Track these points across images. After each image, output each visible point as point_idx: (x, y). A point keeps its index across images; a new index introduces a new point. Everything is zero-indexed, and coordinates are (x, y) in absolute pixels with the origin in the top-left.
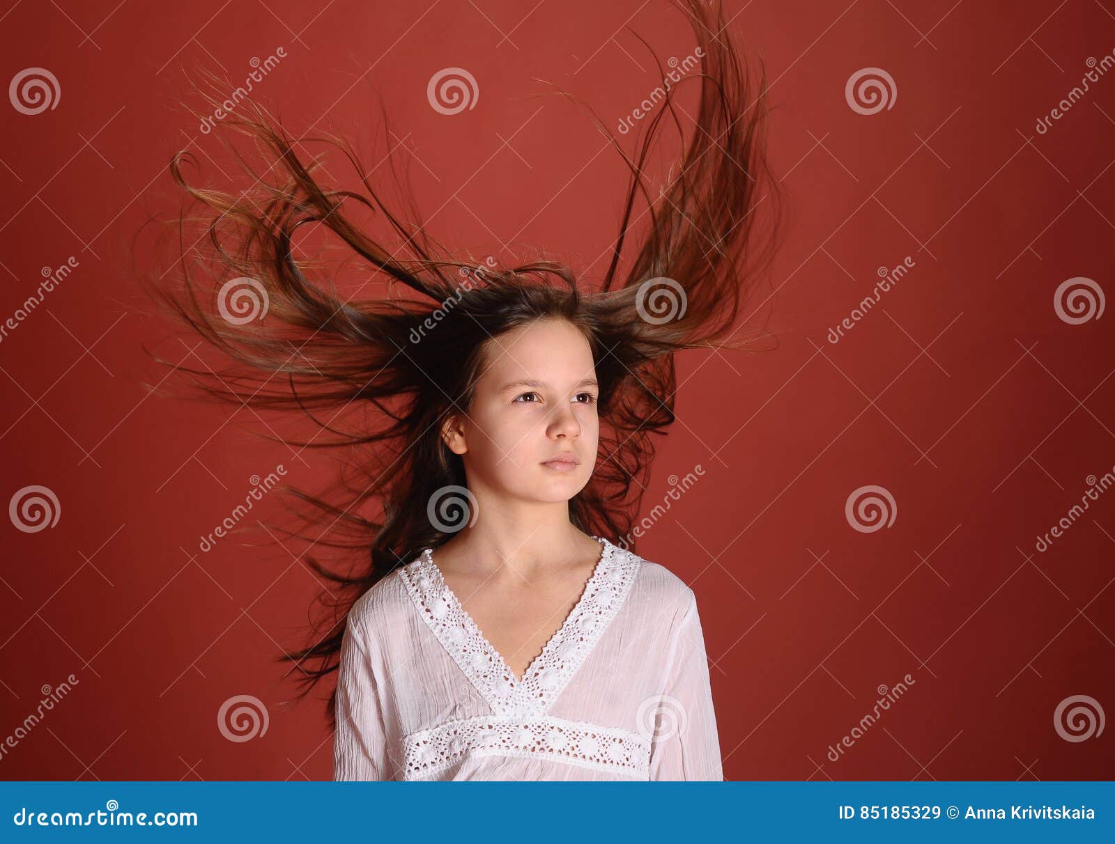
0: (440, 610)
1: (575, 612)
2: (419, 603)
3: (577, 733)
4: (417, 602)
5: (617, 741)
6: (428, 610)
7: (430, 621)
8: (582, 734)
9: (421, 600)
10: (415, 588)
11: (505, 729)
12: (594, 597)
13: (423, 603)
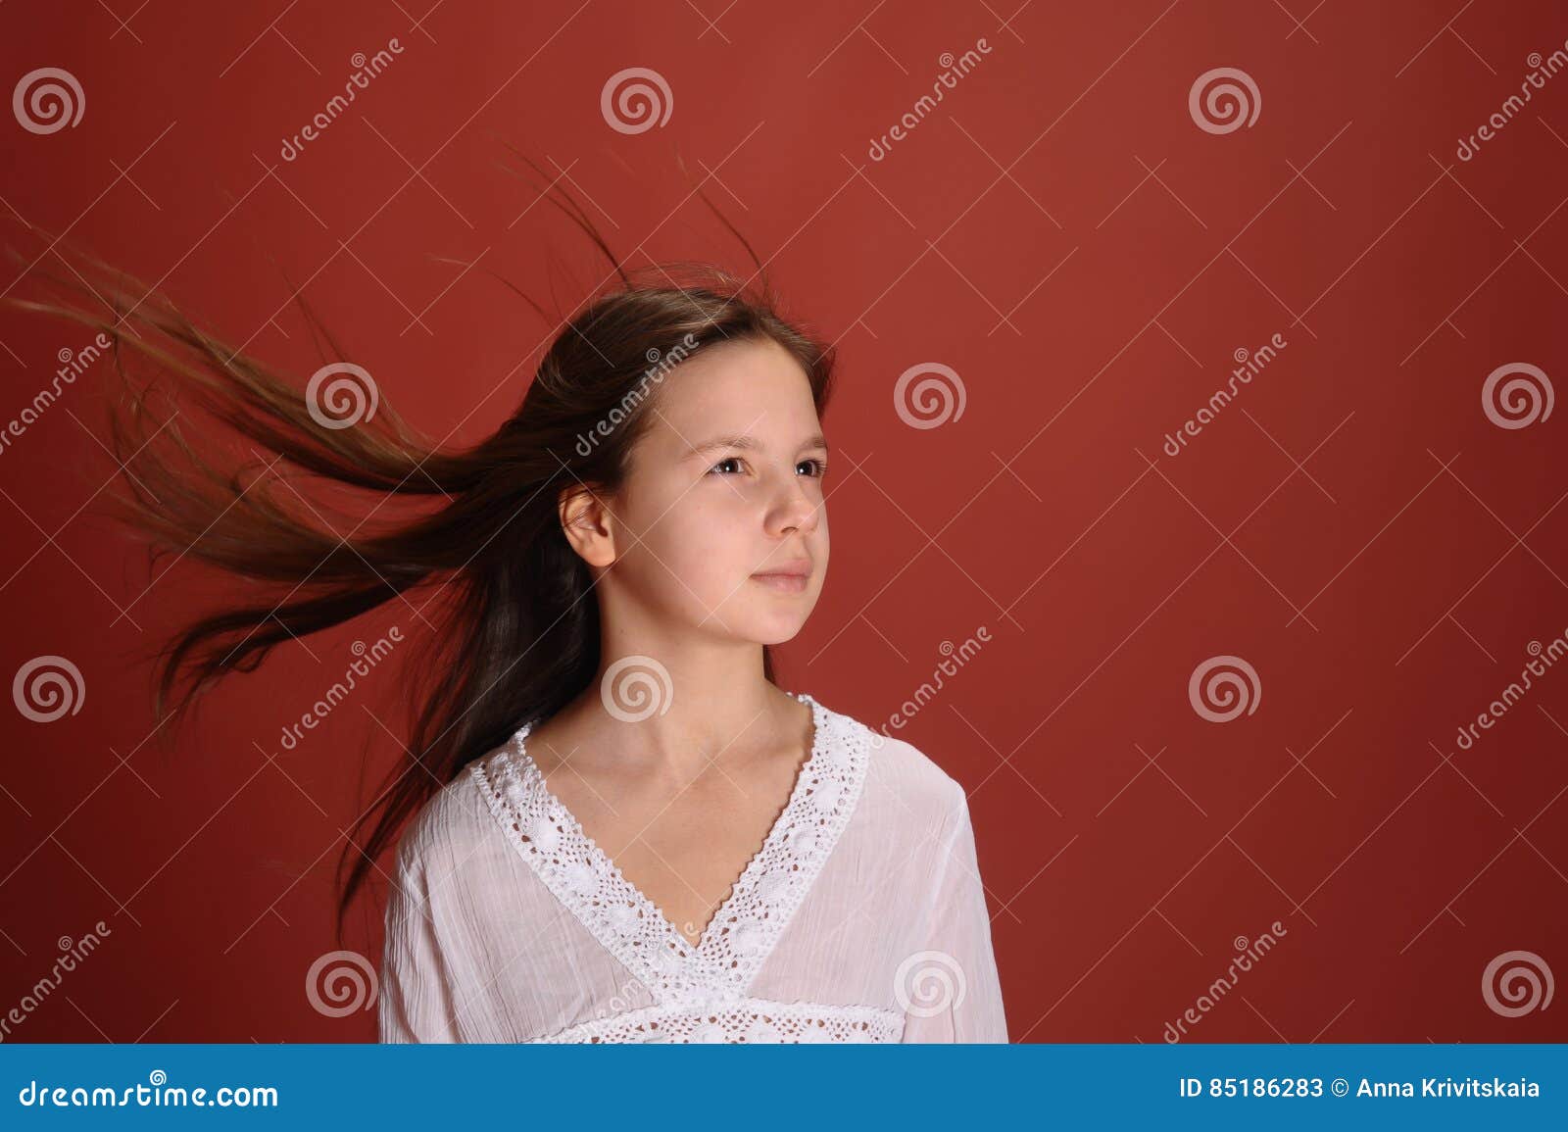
0: (547, 837)
1: (782, 823)
2: (510, 827)
3: (794, 1021)
4: (506, 826)
5: (860, 1026)
6: (526, 839)
7: (532, 856)
8: (803, 1022)
9: (512, 821)
10: (500, 801)
11: (678, 1026)
12: (811, 795)
13: (516, 827)
